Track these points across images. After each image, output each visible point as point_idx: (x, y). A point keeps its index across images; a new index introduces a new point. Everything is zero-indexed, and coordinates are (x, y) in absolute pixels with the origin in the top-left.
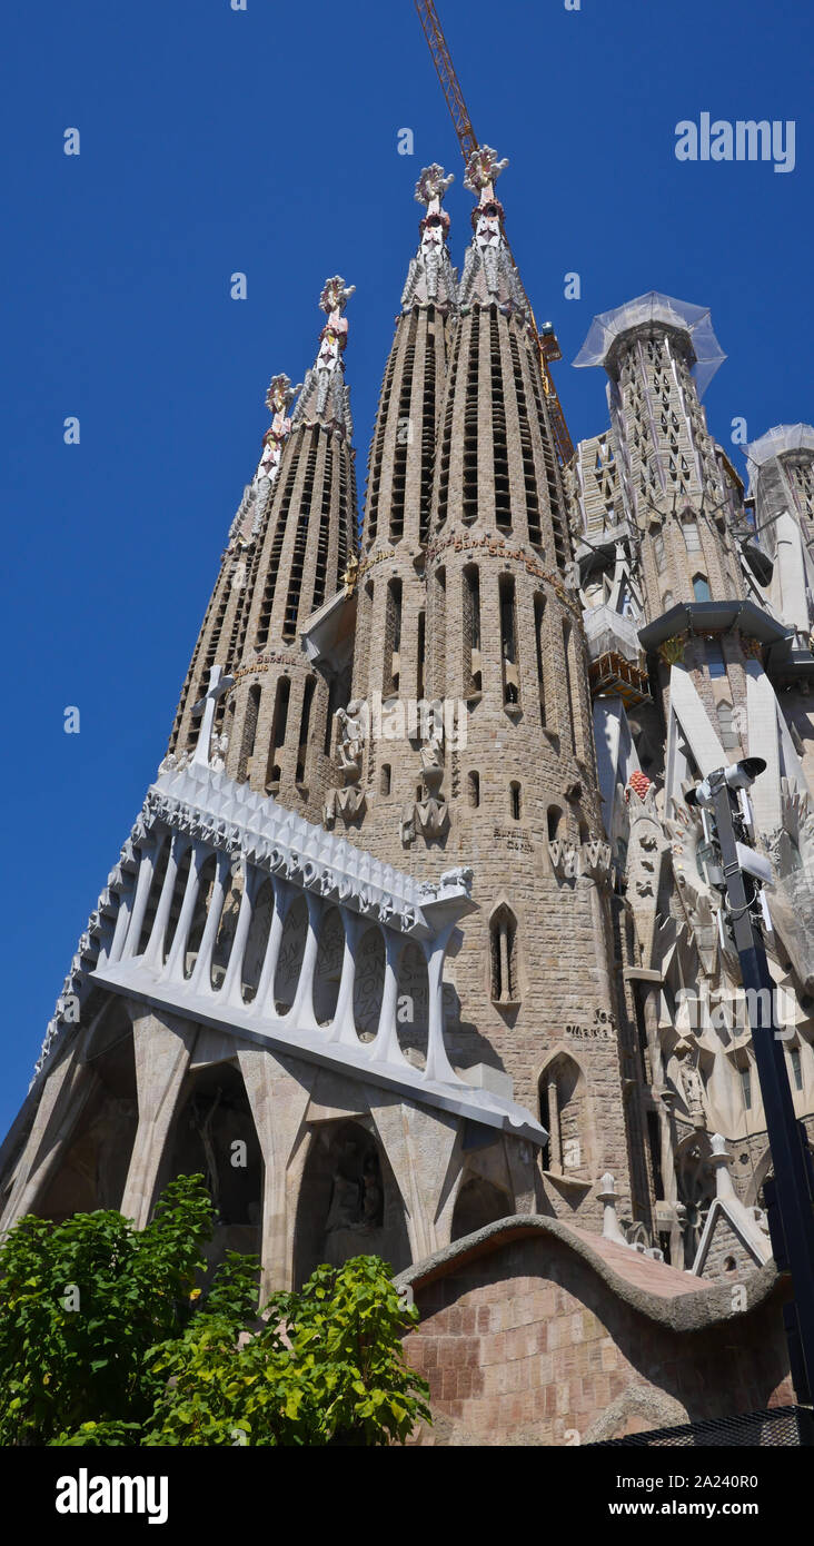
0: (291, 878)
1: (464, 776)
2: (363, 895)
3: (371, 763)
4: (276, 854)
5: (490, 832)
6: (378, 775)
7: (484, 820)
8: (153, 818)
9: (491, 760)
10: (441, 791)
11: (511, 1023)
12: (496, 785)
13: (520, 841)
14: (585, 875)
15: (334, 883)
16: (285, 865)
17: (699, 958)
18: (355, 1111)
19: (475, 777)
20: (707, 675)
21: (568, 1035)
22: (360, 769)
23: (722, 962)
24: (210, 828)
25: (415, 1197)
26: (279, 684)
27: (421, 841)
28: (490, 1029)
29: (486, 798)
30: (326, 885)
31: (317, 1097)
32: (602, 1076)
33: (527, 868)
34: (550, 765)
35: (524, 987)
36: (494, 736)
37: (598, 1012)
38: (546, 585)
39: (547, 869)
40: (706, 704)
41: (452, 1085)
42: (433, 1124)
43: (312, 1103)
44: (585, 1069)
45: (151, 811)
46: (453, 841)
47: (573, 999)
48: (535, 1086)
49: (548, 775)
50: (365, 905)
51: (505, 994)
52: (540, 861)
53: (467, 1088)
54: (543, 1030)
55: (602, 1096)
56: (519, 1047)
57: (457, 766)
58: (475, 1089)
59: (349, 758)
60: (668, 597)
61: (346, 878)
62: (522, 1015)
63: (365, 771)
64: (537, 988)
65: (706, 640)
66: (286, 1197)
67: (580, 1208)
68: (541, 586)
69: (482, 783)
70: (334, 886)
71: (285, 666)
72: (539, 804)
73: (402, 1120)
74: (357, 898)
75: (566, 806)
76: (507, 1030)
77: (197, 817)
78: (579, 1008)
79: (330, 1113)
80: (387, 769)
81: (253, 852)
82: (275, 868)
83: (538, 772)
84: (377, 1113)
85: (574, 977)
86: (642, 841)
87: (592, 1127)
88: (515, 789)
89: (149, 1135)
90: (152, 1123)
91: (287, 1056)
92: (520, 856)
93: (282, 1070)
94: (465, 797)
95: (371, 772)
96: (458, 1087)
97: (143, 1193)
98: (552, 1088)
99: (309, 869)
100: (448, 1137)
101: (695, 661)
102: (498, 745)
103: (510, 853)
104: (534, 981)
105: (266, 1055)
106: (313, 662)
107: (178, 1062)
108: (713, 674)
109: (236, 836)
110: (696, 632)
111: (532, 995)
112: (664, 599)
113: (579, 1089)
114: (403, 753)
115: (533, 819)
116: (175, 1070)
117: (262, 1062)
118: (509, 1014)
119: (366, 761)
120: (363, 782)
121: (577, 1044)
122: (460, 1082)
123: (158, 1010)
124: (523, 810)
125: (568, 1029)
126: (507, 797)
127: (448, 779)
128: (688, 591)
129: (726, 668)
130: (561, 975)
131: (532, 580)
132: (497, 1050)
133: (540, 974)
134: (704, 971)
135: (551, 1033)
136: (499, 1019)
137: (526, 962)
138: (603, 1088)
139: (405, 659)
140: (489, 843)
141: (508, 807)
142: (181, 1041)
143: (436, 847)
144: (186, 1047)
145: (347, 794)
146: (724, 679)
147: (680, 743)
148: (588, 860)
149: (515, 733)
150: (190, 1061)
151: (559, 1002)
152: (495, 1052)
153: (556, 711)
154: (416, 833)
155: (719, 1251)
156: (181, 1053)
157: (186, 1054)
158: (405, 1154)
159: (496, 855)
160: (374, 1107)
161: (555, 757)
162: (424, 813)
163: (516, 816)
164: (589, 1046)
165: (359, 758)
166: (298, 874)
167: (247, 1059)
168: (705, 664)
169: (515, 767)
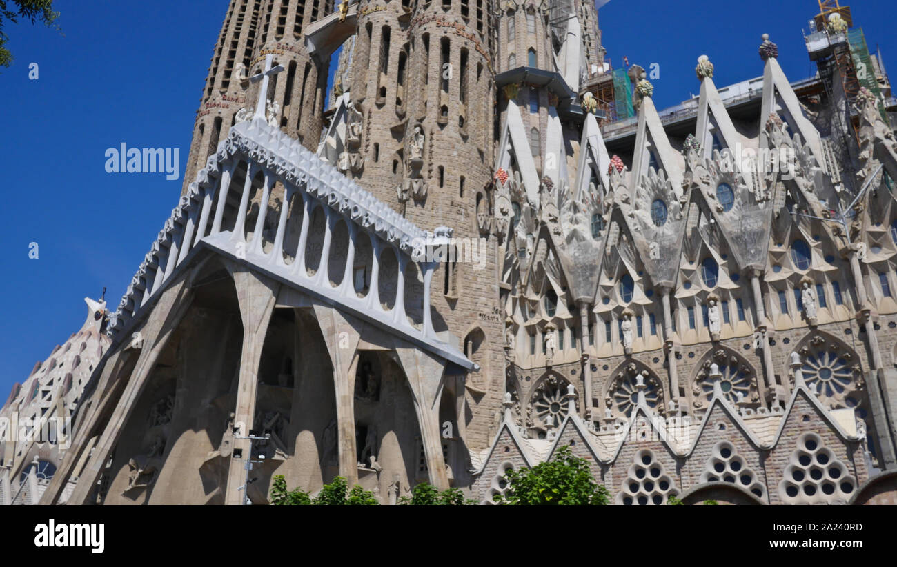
0: (342, 211)
1: (435, 167)
2: (391, 232)
3: (368, 140)
4: (333, 196)
5: (448, 202)
6: (371, 148)
7: (446, 195)
8: (235, 149)
9: (451, 161)
10: (421, 173)
11: (453, 308)
12: (452, 175)
13: (463, 210)
14: (494, 234)
15: (372, 221)
16: (338, 203)
17: (519, 275)
18: (387, 347)
19: (441, 169)
20: (529, 110)
21: (479, 318)
22: (360, 142)
23: (530, 279)
24: (284, 167)
25: (422, 396)
26: (290, 65)
27: (412, 201)
28: (442, 310)
29: (447, 183)
30: (367, 221)
31: (364, 337)
32: (494, 340)
33: (465, 226)
34: (479, 169)
35: (460, 290)
36: (453, 147)
37: (494, 308)
38: (484, 60)
39: (475, 228)
40: (526, 128)
41: (436, 341)
42: (431, 361)
43: (361, 341)
44: (487, 336)
45: (234, 144)
46: (428, 205)
47: (483, 299)
48: (463, 342)
49: (478, 174)
50: (392, 237)
51: (450, 292)
52: (472, 223)
53: (442, 343)
54: (468, 314)
55: (494, 350)
56: (456, 321)
57: (432, 160)
58: (446, 344)
59: (354, 134)
60: (512, 57)
61: (379, 219)
62: (458, 305)
63: (364, 143)
64: (467, 291)
65: (530, 89)
66: (349, 387)
67: (480, 404)
68: (481, 59)
69: (445, 174)
70: (372, 223)
71: (295, 55)
72: (473, 191)
73: (415, 357)
74: (386, 233)
75: (484, 193)
76: (450, 311)
77: (273, 158)
78: (486, 305)
79: (371, 347)
80: (377, 146)
81: (316, 191)
82: (331, 203)
83: (474, 172)
84: (400, 351)
85: (484, 288)
86: (502, 210)
87: (488, 365)
88: (462, 179)
89: (253, 341)
90: (254, 335)
91: (346, 313)
92: (463, 219)
93: (343, 320)
94: (435, 180)
95: (367, 146)
96: (438, 342)
97: (253, 372)
98: (470, 343)
99: (356, 209)
100: (440, 369)
101: (523, 101)
102: (455, 153)
103: (458, 216)
104: (465, 287)
105: (334, 311)
106: (311, 54)
107: (269, 302)
108: (532, 111)
109: (304, 177)
110: (526, 84)
111: (464, 295)
112: (510, 57)
113: (482, 346)
114: (387, 138)
115: (469, 199)
116: (267, 307)
117: (332, 314)
118: (452, 303)
119: (364, 138)
120: (362, 149)
121: (484, 323)
122: (439, 340)
123: (253, 270)
124: (465, 193)
125: (480, 315)
126: (458, 184)
127: (425, 167)
128: (525, 57)
129: (538, 109)
130: (478, 286)
131: (477, 54)
132: (446, 321)
133: (468, 284)
134: (521, 283)
135: (471, 316)
136: (447, 306)
137: (462, 277)
138: (495, 346)
139: (391, 80)
140: (448, 209)
141: (459, 190)
142: (271, 291)
143: (419, 206)
144: (274, 295)
145: (356, 158)
146: (537, 115)
147: (509, 147)
148: (497, 227)
149: (464, 147)
150: (276, 302)
151: (477, 300)
152: (444, 322)
153: (483, 137)
154: (410, 196)
155: (566, 436)
156: (271, 298)
157: (274, 299)
158: (416, 374)
159: (449, 216)
160: (398, 347)
161: (481, 164)
162: (416, 187)
163: (461, 196)
164: (490, 325)
165: (360, 136)
166: (348, 211)
167: (319, 310)
168: (529, 104)
169: (463, 167)
